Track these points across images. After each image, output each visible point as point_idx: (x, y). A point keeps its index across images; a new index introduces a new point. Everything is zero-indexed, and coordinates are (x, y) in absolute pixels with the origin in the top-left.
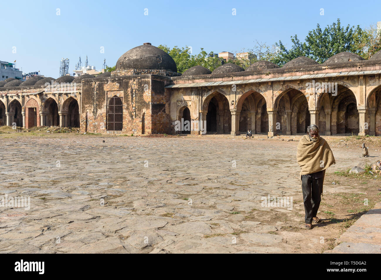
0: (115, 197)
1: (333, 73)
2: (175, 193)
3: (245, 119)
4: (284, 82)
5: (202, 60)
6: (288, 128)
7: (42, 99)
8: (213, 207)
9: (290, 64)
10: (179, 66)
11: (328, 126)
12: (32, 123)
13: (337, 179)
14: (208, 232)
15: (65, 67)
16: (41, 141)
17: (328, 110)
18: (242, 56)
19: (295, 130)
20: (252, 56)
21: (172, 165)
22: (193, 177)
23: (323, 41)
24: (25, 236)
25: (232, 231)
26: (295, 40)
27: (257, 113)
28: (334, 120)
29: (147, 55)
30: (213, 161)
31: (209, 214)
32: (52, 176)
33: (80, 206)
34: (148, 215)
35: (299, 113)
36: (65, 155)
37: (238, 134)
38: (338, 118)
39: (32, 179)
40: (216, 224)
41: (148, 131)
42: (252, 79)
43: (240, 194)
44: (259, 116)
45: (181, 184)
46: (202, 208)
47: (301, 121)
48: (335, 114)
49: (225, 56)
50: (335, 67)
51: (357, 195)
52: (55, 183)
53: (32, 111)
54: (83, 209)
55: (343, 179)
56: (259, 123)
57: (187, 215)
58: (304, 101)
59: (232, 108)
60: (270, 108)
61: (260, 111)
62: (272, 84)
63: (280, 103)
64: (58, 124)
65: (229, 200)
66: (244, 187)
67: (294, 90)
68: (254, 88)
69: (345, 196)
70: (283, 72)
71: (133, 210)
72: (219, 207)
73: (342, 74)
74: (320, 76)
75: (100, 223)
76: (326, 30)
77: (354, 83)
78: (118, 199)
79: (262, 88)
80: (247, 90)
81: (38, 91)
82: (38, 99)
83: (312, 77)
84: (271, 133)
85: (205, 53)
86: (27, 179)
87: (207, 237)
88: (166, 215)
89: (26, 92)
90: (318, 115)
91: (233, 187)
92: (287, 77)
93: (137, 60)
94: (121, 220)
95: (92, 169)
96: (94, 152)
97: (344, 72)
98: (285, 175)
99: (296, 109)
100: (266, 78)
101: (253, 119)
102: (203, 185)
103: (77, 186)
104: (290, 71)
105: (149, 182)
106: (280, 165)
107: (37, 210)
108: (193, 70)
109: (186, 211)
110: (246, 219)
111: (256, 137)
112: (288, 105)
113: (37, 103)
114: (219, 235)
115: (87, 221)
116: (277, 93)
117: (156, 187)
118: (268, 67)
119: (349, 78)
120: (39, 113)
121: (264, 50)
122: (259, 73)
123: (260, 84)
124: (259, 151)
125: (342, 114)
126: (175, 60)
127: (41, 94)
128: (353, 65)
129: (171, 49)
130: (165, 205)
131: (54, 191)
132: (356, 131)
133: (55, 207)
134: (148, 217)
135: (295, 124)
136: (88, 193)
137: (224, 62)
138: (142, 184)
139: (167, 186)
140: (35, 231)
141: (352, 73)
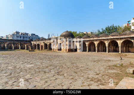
0: (60, 72)
1: (112, 37)
2: (74, 71)
3: (90, 48)
4: (100, 40)
5: (80, 34)
6: (101, 50)
7: (44, 43)
8: (83, 76)
9: (101, 35)
10: (74, 36)
11: (111, 50)
12: (42, 49)
13: (113, 67)
14: (82, 85)
15: (49, 36)
16: (44, 54)
17: (111, 46)
18: (89, 33)
19: (102, 51)
20: (92, 33)
21: (73, 62)
22: (78, 66)
23: (109, 29)
24: (41, 84)
25: (87, 85)
26: (102, 29)
27: (93, 47)
28: (113, 49)
29: (67, 34)
30: (82, 61)
31: (82, 78)
32: (47, 65)
33: (53, 75)
34: (68, 78)
35: (103, 47)
36: (49, 58)
37: (88, 52)
38: (114, 48)
39: (42, 66)
40: (84, 82)
41: (67, 51)
42: (92, 39)
43: (89, 72)
44: (94, 47)
45: (75, 68)
46: (80, 76)
47: (104, 49)
48: (113, 47)
49: (85, 33)
50: (112, 36)
51: (119, 73)
52: (47, 67)
53: (42, 46)
54: (53, 76)
55: (115, 68)
56: (93, 49)
57: (77, 79)
58: (105, 44)
59: (87, 46)
60: (96, 46)
61: (94, 46)
62: (96, 40)
63: (99, 44)
64: (47, 49)
65: (87, 74)
66: (90, 70)
67: (102, 41)
68: (92, 41)
69: (116, 73)
70: (99, 37)
71: (65, 77)
72: (84, 76)
73: (114, 38)
74: (109, 38)
75: (57, 81)
76: (110, 27)
77: (118, 40)
78: (61, 73)
79: (94, 41)
80: (90, 41)
81: (43, 42)
82: (43, 43)
83: (107, 38)
84: (96, 52)
85: (80, 32)
86: (41, 66)
87: (82, 86)
88: (72, 79)
89: (41, 42)
90: (108, 48)
91: (87, 70)
92: (100, 38)
93: (65, 35)
94: (62, 80)
95: (55, 63)
96: (55, 57)
97: (115, 37)
98: (100, 66)
99: (103, 46)
100: (95, 39)
101: (92, 48)
102: (80, 69)
103: (52, 68)
104: (101, 37)
105: (68, 68)
106: (99, 62)
107: (43, 76)
108: (78, 37)
109: (77, 77)
110: (91, 81)
111: (93, 52)
112: (101, 45)
113: (43, 44)
114: (85, 86)
115: (54, 80)
116: (98, 42)
117: (70, 69)
118: (96, 36)
119: (116, 39)
120: (43, 46)
121: (94, 32)
122: (93, 37)
123: (94, 40)
124: (94, 58)
125: (115, 47)
126: (73, 34)
127: (44, 42)
128: (117, 35)
129: (73, 32)
130: (72, 75)
131: (47, 70)
132: (118, 51)
133: (47, 75)
134: (68, 79)
135: (102, 50)
136: (54, 70)
137: (85, 34)
138: (66, 68)
139: (72, 69)
140: (43, 83)
141: (117, 38)
